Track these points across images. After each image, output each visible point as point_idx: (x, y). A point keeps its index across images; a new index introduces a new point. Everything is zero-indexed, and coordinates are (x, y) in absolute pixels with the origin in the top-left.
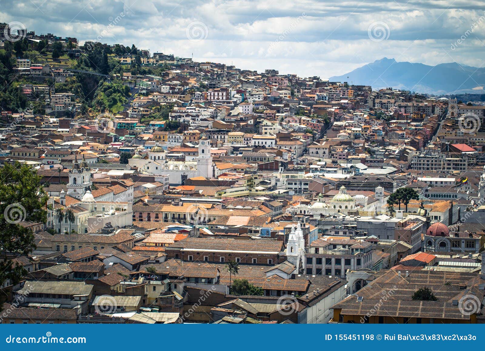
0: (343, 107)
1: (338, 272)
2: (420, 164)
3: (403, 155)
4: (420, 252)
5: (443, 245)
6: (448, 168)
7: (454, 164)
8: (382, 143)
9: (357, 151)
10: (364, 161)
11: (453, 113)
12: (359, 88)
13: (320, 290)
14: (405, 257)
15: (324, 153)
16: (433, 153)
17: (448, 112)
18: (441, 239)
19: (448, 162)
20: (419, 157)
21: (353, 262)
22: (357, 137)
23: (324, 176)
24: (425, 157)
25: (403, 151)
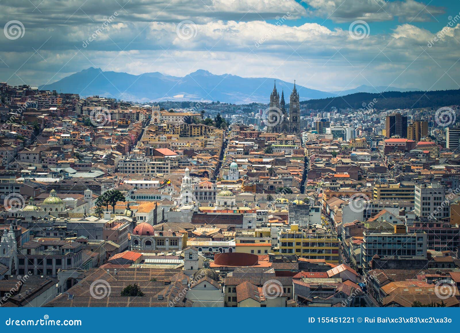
0: (52, 114)
1: (49, 271)
2: (126, 168)
3: (109, 160)
4: (127, 251)
5: (148, 243)
6: (152, 172)
7: (157, 167)
8: (90, 149)
9: (66, 156)
10: (73, 165)
11: (156, 120)
12: (67, 97)
13: (32, 289)
14: (113, 255)
15: (35, 158)
16: (138, 158)
17: (152, 118)
18: (146, 238)
19: (152, 166)
20: (125, 161)
21: (64, 261)
22: (66, 142)
23: (34, 180)
24: (131, 161)
25: (110, 156)
